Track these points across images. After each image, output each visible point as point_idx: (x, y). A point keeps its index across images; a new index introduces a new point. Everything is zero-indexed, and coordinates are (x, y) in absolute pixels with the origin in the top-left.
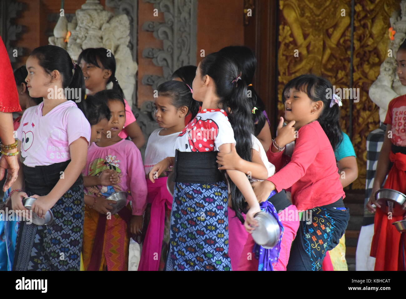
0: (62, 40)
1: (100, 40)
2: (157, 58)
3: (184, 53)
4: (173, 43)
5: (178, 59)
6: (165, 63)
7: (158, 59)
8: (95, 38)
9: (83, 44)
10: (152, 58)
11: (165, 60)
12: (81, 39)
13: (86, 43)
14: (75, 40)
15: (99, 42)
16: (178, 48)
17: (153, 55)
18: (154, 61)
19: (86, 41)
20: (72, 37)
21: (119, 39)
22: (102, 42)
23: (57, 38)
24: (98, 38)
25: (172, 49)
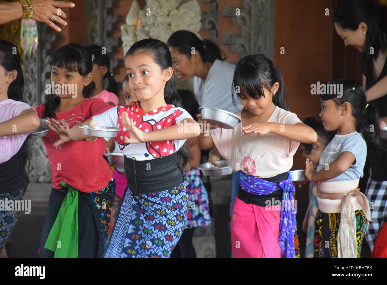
0: (133, 28)
1: (168, 27)
2: (235, 44)
3: (261, 38)
4: (250, 28)
5: (255, 45)
6: (243, 49)
7: (237, 45)
8: (163, 24)
9: (151, 31)
10: (231, 45)
11: (243, 46)
12: (149, 26)
13: (153, 31)
14: (144, 27)
15: (167, 29)
16: (255, 33)
17: (231, 41)
18: (233, 47)
19: (153, 29)
20: (141, 25)
21: (188, 26)
22: (170, 29)
23: (129, 26)
24: (166, 25)
25: (250, 34)
